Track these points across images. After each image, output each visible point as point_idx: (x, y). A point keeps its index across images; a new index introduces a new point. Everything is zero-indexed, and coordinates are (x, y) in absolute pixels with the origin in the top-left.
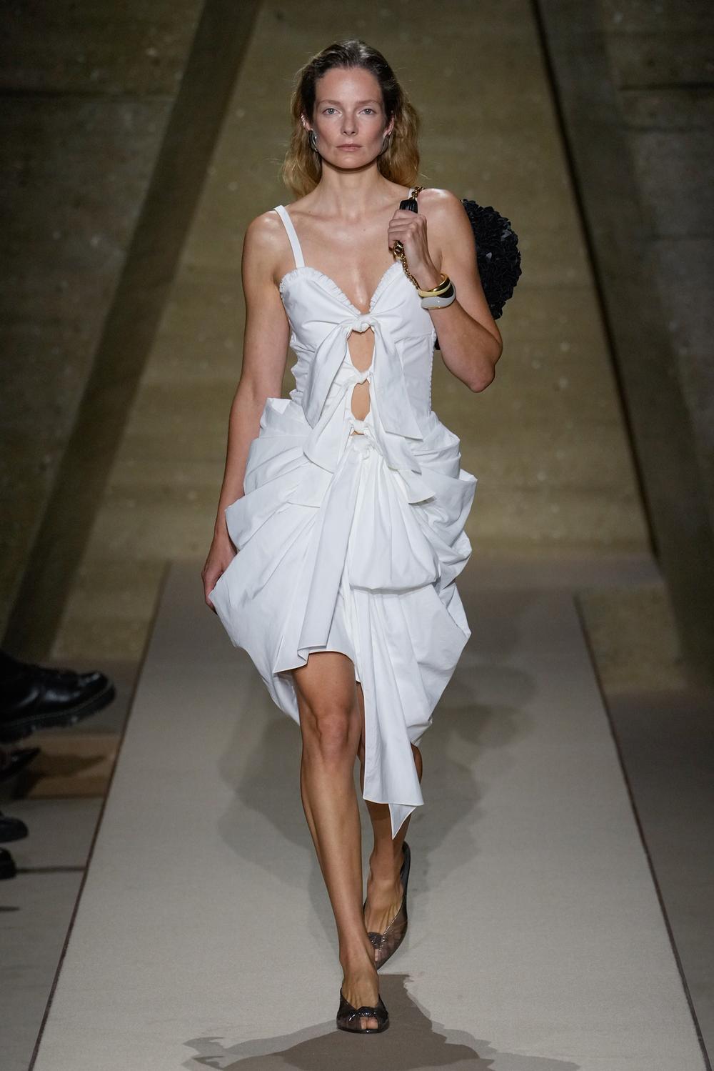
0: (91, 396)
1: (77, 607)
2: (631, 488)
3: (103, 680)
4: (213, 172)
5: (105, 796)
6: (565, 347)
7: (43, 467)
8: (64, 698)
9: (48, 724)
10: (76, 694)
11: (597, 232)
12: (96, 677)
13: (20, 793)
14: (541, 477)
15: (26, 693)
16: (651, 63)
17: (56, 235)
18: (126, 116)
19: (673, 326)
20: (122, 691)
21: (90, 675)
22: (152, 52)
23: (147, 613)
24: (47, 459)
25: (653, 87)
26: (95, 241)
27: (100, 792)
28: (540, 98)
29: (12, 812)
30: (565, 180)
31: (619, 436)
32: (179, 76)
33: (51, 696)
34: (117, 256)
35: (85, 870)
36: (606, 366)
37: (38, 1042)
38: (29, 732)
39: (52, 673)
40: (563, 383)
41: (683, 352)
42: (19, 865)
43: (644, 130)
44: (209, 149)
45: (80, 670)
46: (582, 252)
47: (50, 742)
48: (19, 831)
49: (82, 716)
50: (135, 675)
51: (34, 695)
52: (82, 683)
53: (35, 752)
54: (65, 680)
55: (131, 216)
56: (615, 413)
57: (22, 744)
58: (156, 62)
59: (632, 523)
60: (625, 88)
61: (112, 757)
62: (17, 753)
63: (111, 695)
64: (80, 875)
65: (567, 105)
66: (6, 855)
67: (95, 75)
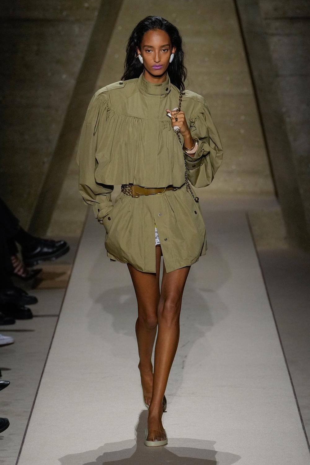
0: (62, 136)
1: (56, 216)
2: (268, 172)
3: (65, 244)
4: (109, 50)
5: (66, 288)
6: (243, 118)
7: (44, 163)
8: (50, 250)
9: (44, 260)
10: (55, 249)
11: (255, 74)
12: (62, 243)
13: (34, 287)
14: (234, 167)
15: (36, 249)
16: (276, 9)
17: (49, 74)
18: (76, 29)
19: (284, 110)
20: (72, 248)
21: (60, 241)
22: (86, 5)
23: (83, 218)
24: (46, 160)
25: (277, 19)
26: (64, 76)
27: (65, 286)
28: (234, 23)
29: (31, 293)
30: (243, 54)
31: (263, 152)
32: (96, 13)
33: (46, 250)
34: (72, 82)
35: (58, 316)
36: (258, 125)
37: (40, 381)
38: (37, 264)
39: (46, 241)
40: (242, 131)
41: (287, 120)
42: (34, 313)
43: (273, 35)
44: (107, 42)
45: (56, 240)
46: (249, 81)
47: (45, 267)
48: (34, 301)
49: (57, 257)
50: (78, 242)
51: (39, 250)
52: (58, 245)
53: (40, 271)
54: (51, 243)
55: (77, 67)
56: (262, 143)
57: (36, 268)
58: (88, 8)
59: (269, 185)
60: (266, 19)
61: (69, 273)
62: (33, 271)
63: (68, 249)
64: (56, 318)
65: (244, 25)
66: (29, 310)
67: (65, 13)
